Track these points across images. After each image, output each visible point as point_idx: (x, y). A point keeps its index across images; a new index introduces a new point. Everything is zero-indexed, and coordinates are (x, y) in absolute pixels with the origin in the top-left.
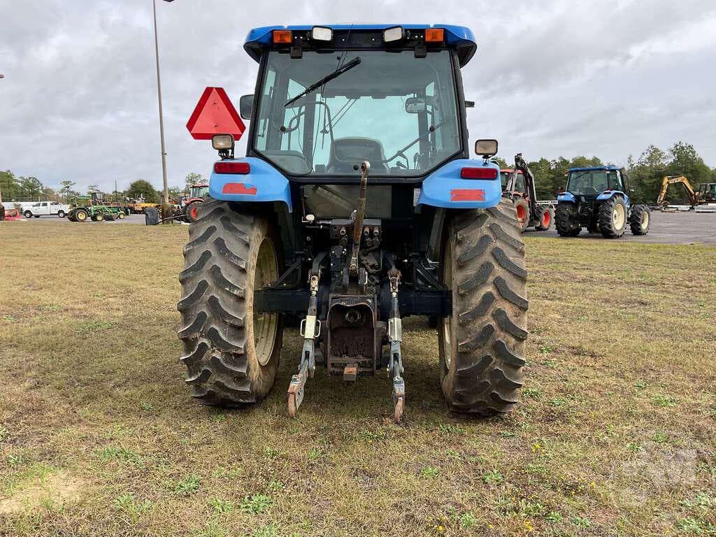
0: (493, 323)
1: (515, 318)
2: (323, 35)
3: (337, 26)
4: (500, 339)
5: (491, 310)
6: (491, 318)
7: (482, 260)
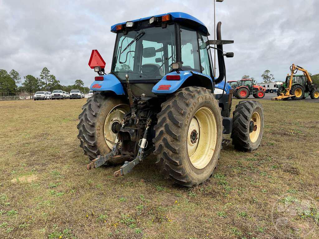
0: (162, 144)
1: (171, 143)
2: (130, 25)
3: (134, 21)
4: (165, 151)
5: (162, 138)
6: (162, 141)
7: (163, 117)
